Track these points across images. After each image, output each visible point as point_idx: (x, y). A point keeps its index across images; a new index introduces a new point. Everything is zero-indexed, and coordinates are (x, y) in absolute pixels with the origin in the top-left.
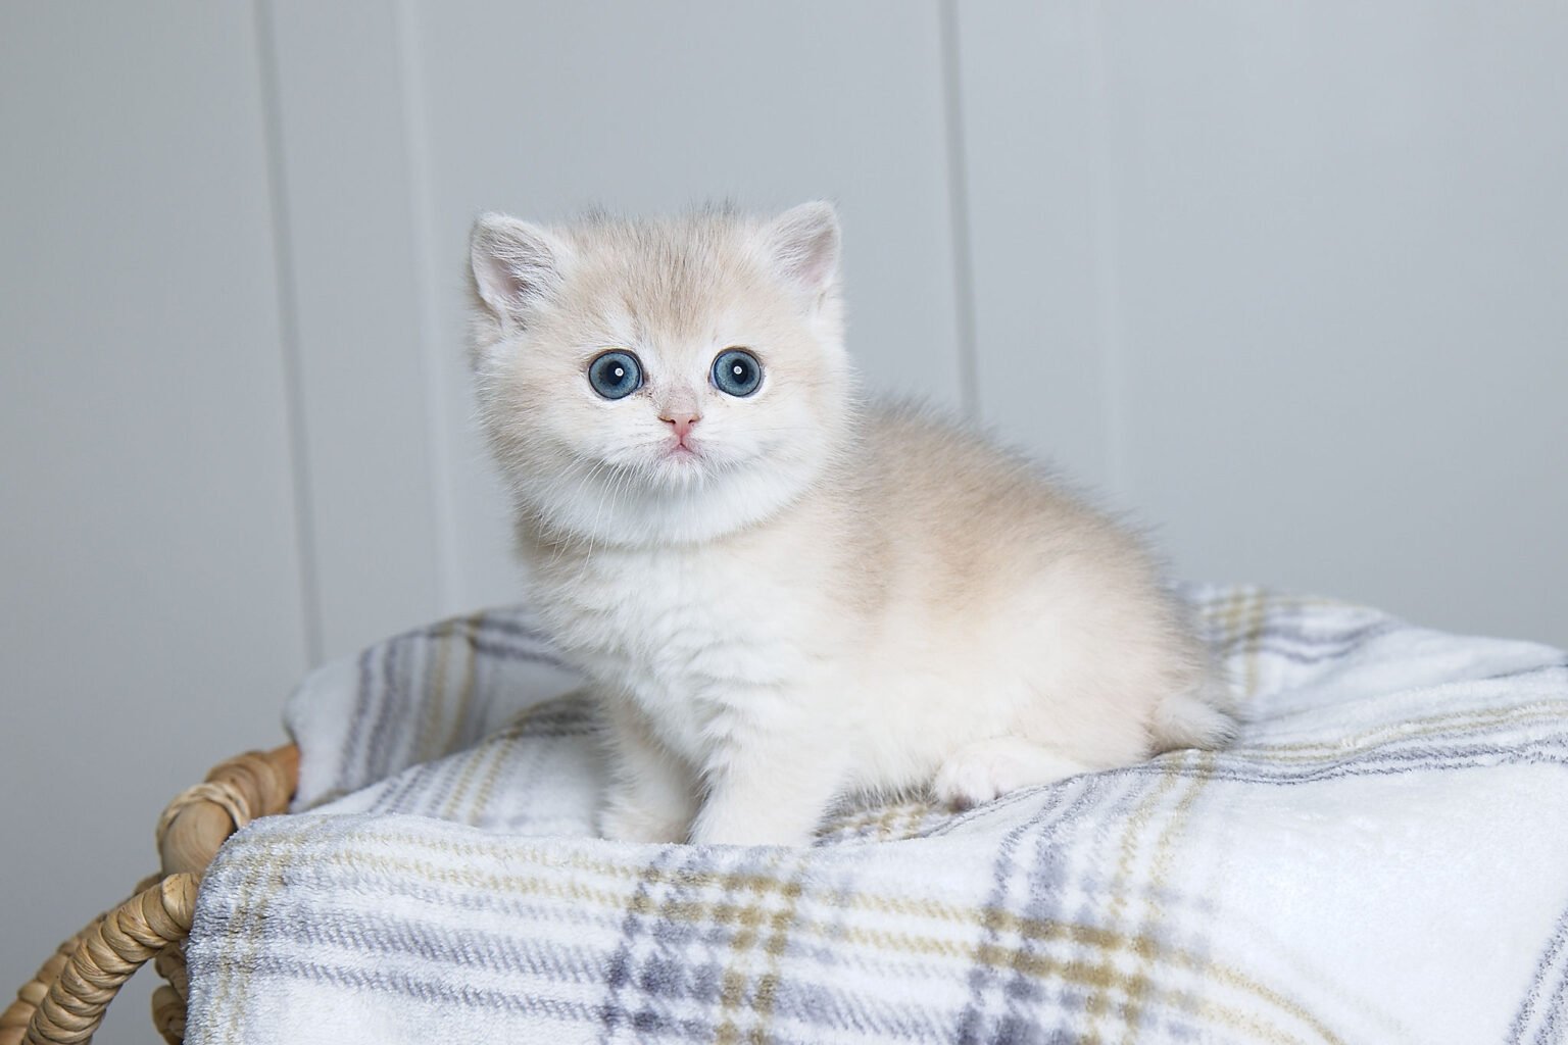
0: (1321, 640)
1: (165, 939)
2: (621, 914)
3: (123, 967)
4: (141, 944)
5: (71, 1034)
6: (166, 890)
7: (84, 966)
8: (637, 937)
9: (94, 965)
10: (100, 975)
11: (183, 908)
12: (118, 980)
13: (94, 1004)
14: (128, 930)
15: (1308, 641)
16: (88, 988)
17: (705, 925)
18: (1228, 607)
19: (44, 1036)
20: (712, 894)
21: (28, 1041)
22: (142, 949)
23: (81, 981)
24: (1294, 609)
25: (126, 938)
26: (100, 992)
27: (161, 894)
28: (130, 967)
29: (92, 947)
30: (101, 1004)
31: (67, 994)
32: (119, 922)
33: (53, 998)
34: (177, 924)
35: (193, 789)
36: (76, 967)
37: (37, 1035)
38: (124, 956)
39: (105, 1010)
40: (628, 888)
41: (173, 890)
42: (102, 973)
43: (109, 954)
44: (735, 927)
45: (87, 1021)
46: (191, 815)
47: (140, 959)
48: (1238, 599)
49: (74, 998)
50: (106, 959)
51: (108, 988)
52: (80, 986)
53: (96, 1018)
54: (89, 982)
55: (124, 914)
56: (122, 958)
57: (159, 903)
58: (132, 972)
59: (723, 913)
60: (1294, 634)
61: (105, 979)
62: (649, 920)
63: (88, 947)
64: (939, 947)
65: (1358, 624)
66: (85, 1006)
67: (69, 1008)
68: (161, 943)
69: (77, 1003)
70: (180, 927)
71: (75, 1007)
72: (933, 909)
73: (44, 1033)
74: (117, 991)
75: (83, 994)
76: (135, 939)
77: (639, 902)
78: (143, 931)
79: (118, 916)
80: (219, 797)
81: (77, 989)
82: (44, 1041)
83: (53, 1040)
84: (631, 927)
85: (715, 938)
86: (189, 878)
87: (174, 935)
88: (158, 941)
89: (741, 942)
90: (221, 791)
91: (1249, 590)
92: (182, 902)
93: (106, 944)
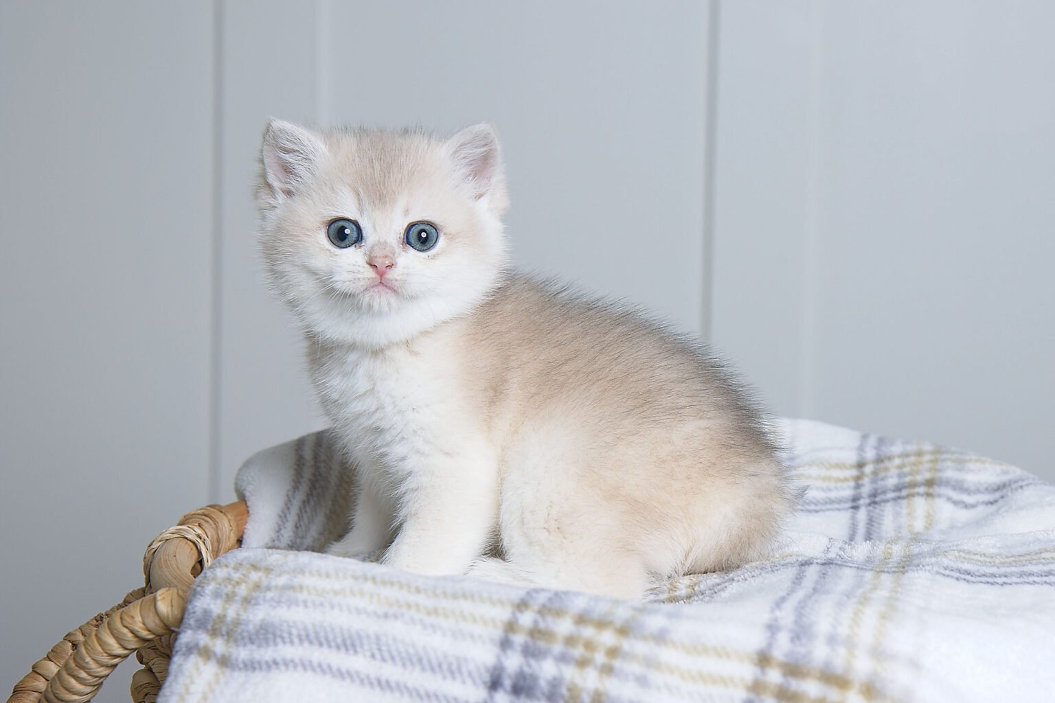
0: (978, 491)
1: (154, 634)
2: (498, 633)
3: (120, 651)
4: (136, 636)
5: (75, 697)
6: (159, 598)
7: (92, 649)
8: (509, 653)
9: (99, 648)
10: (103, 656)
11: (170, 612)
12: (116, 661)
13: (96, 677)
14: (127, 624)
15: (967, 491)
16: (93, 665)
17: (558, 648)
18: (912, 459)
19: (57, 697)
20: (564, 627)
21: (44, 700)
22: (136, 639)
23: (88, 659)
24: (960, 464)
25: (125, 631)
26: (102, 669)
27: (155, 600)
28: (126, 652)
29: (99, 635)
30: (101, 677)
31: (76, 668)
32: (121, 618)
33: (67, 670)
34: (164, 624)
35: (172, 529)
36: (86, 649)
37: (51, 696)
38: (123, 643)
39: (102, 683)
40: (504, 614)
41: (164, 598)
42: (105, 654)
43: (111, 641)
44: (578, 652)
45: (88, 689)
46: (171, 547)
47: (134, 647)
48: (920, 454)
49: (82, 671)
50: (108, 644)
51: (108, 666)
52: (87, 663)
53: (96, 687)
54: (94, 660)
55: (126, 613)
56: (121, 645)
57: (152, 607)
58: (126, 656)
59: (570, 641)
60: (959, 487)
61: (106, 659)
62: (519, 639)
63: (96, 635)
64: (723, 681)
65: (1004, 478)
66: (89, 677)
67: (77, 678)
68: (151, 637)
69: (83, 675)
70: (166, 626)
71: (82, 678)
72: (721, 653)
73: (57, 695)
74: (114, 669)
75: (89, 669)
76: (132, 632)
77: (511, 627)
78: (138, 626)
79: (121, 615)
80: (191, 536)
81: (85, 665)
82: (56, 700)
83: (62, 701)
84: (505, 644)
85: (563, 659)
86: (176, 591)
87: (161, 631)
88: (149, 635)
89: (582, 663)
90: (192, 532)
91: (928, 447)
92: (170, 608)
93: (110, 634)
